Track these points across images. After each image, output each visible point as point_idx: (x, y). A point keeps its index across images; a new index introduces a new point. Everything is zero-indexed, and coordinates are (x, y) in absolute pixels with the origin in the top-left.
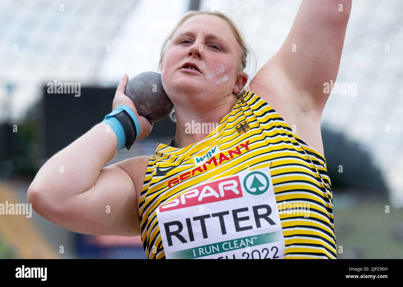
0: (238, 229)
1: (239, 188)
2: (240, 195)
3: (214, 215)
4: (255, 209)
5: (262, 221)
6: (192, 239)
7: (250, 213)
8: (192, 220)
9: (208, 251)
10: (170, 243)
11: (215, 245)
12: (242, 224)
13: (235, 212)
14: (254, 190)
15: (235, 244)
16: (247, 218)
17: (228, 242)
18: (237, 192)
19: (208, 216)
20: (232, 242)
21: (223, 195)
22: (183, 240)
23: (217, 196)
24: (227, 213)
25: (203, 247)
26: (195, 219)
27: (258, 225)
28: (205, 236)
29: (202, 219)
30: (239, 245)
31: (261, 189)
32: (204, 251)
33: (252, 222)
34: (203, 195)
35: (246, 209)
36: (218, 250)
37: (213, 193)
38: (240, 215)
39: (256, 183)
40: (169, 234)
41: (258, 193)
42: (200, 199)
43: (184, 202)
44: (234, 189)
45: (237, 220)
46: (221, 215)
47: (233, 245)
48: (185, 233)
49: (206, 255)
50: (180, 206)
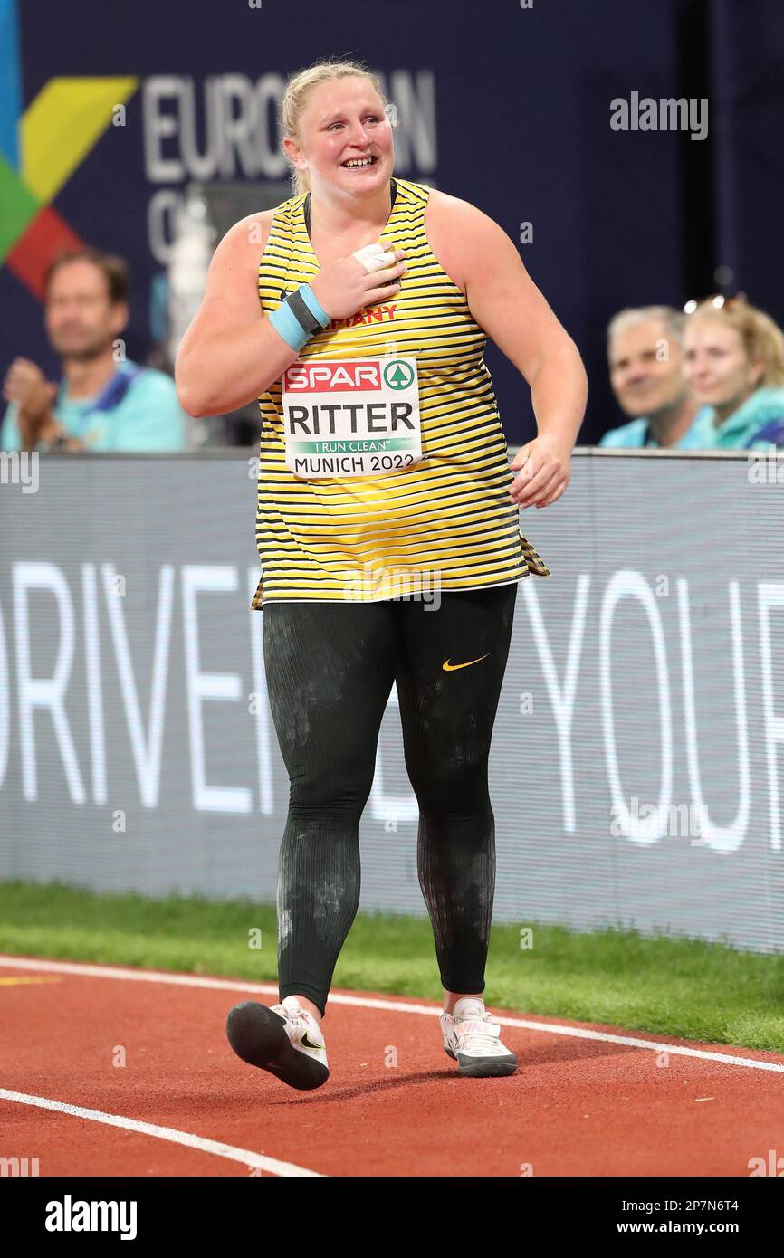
0: (371, 429)
1: (378, 378)
2: (379, 387)
3: (346, 407)
4: (394, 407)
5: (400, 423)
6: (317, 431)
7: (387, 411)
8: (319, 408)
9: (333, 448)
10: (293, 431)
11: (342, 443)
12: (376, 423)
13: (370, 407)
14: (395, 384)
15: (364, 446)
16: (382, 417)
17: (356, 441)
18: (375, 383)
19: (338, 407)
20: (361, 442)
21: (358, 384)
22: (307, 431)
23: (352, 384)
24: (361, 406)
25: (328, 442)
26: (324, 408)
27: (394, 427)
28: (332, 430)
29: (331, 409)
30: (368, 447)
31: (404, 383)
32: (329, 448)
33: (387, 422)
34: (336, 380)
35: (383, 406)
36: (344, 449)
37: (347, 379)
38: (375, 411)
39: (399, 375)
40: (293, 420)
41: (400, 387)
42: (332, 385)
43: (313, 385)
44: (372, 378)
45: (370, 417)
46: (353, 408)
47: (361, 447)
48: (309, 422)
49: (330, 452)
50: (308, 389)
